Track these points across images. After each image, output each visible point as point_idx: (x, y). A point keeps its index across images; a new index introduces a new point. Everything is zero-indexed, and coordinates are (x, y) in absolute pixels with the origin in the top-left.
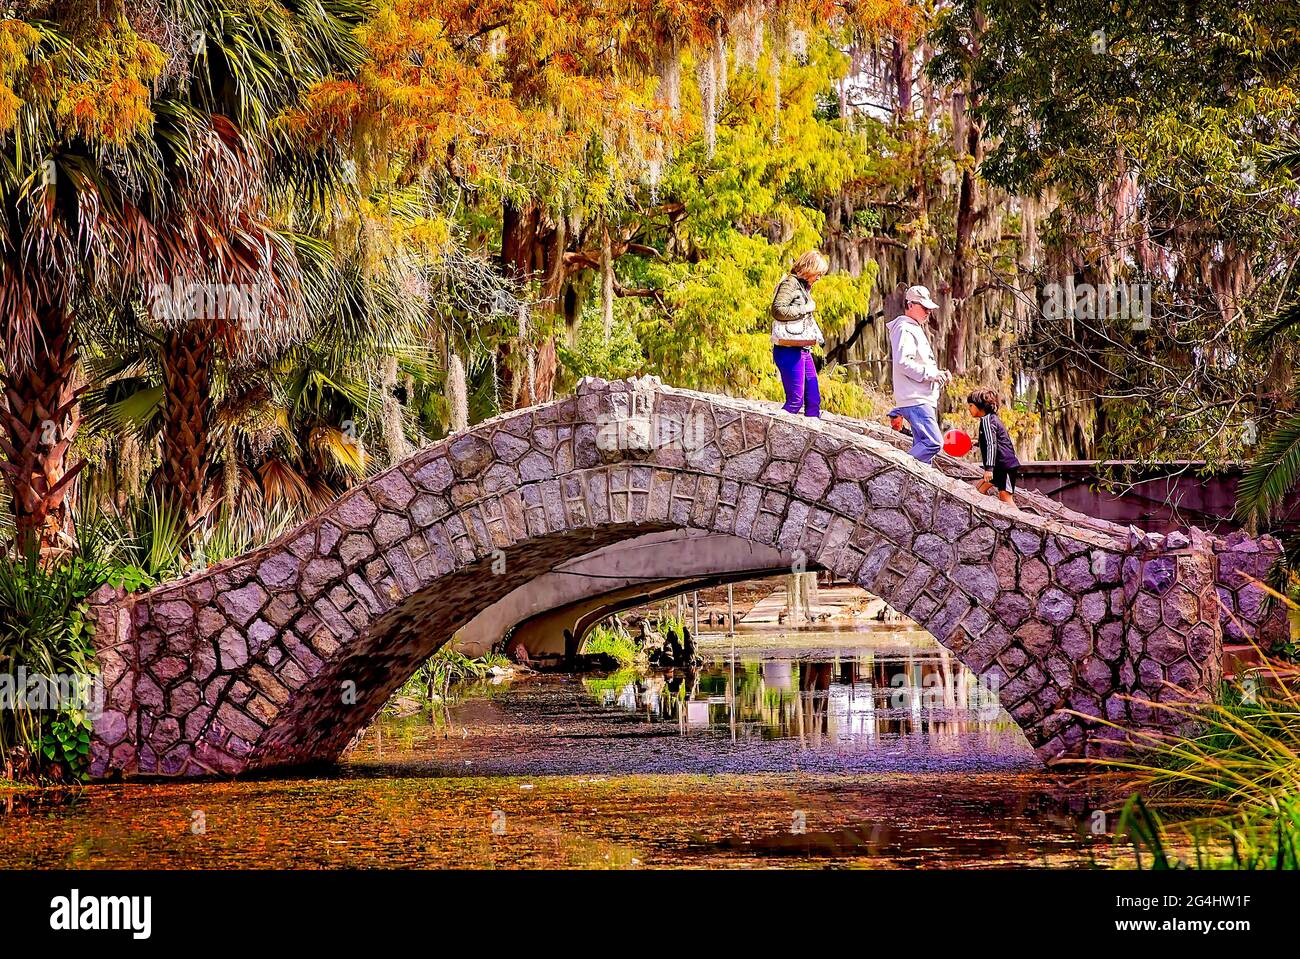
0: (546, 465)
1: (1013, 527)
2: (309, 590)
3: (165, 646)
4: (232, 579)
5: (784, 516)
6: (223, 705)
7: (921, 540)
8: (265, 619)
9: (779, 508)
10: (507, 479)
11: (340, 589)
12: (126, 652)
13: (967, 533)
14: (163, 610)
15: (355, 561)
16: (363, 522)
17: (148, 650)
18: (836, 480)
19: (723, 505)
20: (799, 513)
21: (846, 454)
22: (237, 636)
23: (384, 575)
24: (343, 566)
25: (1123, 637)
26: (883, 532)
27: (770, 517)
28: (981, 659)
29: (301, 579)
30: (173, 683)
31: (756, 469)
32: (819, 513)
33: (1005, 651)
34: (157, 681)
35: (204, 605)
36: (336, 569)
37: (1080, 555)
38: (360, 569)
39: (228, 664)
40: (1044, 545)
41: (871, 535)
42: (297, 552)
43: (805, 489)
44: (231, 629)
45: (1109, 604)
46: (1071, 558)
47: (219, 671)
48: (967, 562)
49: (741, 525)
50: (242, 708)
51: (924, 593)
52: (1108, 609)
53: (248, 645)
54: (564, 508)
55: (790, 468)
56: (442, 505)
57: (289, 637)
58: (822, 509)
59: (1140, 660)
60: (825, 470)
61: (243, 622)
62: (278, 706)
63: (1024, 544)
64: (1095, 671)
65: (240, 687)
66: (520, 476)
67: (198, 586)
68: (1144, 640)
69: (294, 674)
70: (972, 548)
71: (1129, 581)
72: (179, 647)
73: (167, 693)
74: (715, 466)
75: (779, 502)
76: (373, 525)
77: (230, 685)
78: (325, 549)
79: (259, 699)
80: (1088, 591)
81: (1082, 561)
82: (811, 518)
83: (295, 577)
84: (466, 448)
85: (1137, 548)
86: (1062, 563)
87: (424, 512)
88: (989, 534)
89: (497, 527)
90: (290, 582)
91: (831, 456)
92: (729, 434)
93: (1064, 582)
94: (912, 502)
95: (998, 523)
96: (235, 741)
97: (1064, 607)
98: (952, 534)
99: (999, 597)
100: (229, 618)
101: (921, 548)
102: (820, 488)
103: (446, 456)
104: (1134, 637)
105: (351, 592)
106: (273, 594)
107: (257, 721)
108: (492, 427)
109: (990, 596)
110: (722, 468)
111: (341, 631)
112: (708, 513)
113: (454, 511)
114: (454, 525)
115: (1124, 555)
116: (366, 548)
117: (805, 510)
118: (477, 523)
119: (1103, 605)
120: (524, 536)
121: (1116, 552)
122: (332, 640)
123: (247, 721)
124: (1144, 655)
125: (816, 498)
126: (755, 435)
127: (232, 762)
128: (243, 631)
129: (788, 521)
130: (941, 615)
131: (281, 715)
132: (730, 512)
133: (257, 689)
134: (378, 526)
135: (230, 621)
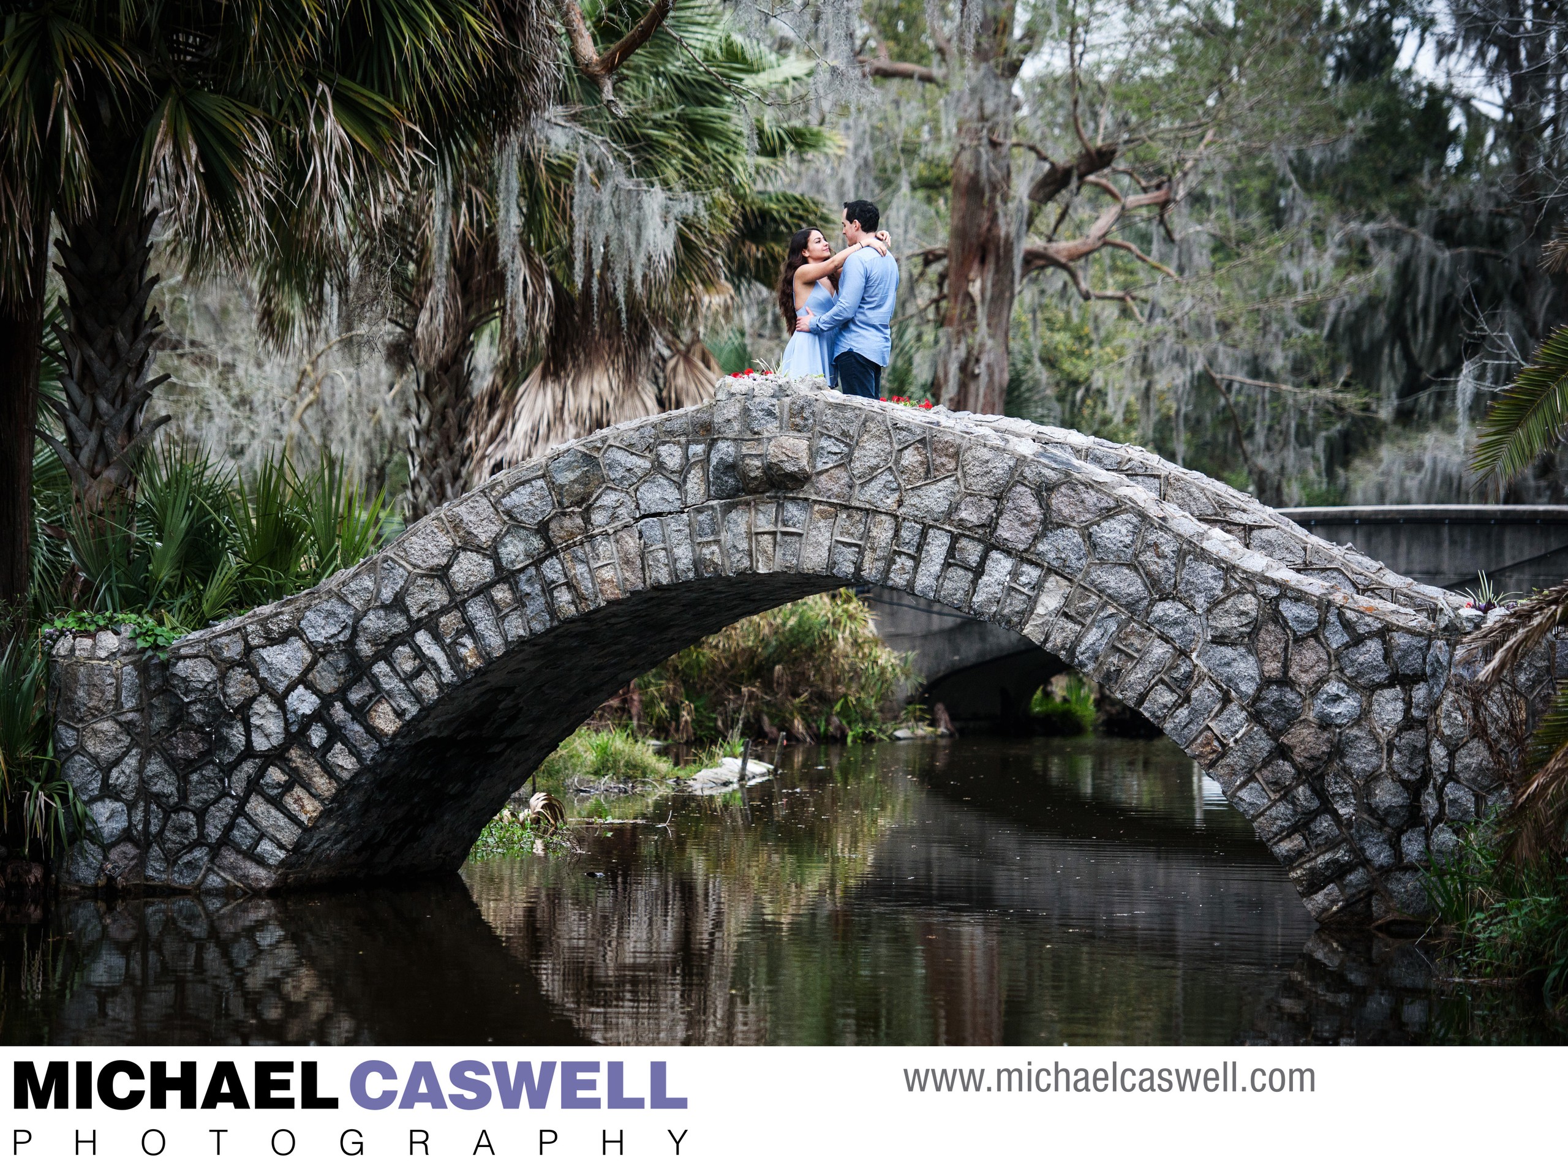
0: (672, 494)
1: (1282, 595)
2: (365, 649)
3: (181, 716)
4: (268, 631)
5: (979, 571)
6: (253, 797)
7: (1160, 609)
8: (310, 686)
9: (973, 559)
10: (622, 511)
11: (404, 650)
12: (131, 723)
13: (1223, 601)
14: (181, 668)
15: (424, 613)
16: (436, 561)
17: (159, 721)
18: (1050, 524)
19: (900, 553)
20: (1000, 567)
21: (1063, 489)
22: (272, 708)
23: (459, 633)
24: (409, 619)
25: (1426, 751)
26: (1109, 596)
27: (961, 572)
28: (1233, 772)
29: (355, 634)
30: (191, 765)
31: (944, 506)
32: (1026, 568)
33: (1266, 763)
34: (172, 762)
35: (232, 664)
36: (400, 622)
37: (1371, 635)
38: (430, 623)
39: (260, 744)
40: (1323, 623)
41: (1094, 600)
42: (352, 599)
43: (1006, 535)
44: (265, 698)
45: (1408, 704)
46: (1358, 640)
47: (249, 751)
48: (1220, 640)
49: (924, 581)
50: (276, 802)
51: (1161, 681)
52: (1407, 711)
53: (286, 720)
54: (693, 551)
55: (990, 508)
56: (537, 543)
57: (338, 711)
58: (1031, 563)
59: (1444, 784)
60: (1035, 510)
61: (281, 688)
62: (322, 801)
63: (1297, 619)
64: (1386, 795)
65: (275, 775)
66: (638, 507)
67: (225, 640)
68: (1451, 755)
69: (343, 761)
70: (1227, 622)
71: (1433, 675)
72: (199, 718)
73: (183, 779)
74: (891, 502)
75: (972, 552)
76: (448, 566)
77: (262, 772)
78: (387, 594)
79: (298, 791)
80: (1381, 686)
81: (1374, 646)
82: (1015, 574)
83: (348, 632)
84: (569, 467)
85: (1446, 628)
86: (1347, 646)
87: (514, 551)
88: (1249, 603)
89: (607, 574)
90: (341, 638)
91: (1043, 491)
92: (910, 458)
93: (1349, 672)
94: (1148, 557)
95: (1263, 589)
96: (266, 846)
97: (1348, 706)
98: (1201, 601)
99: (1259, 690)
100: (262, 682)
101: (1159, 620)
102: (1027, 534)
103: (543, 476)
104: (1438, 752)
105: (418, 653)
106: (319, 652)
107: (293, 819)
108: (604, 440)
109: (1248, 688)
110: (900, 503)
111: (405, 705)
112: (881, 564)
113: (550, 550)
114: (552, 569)
115: (1430, 637)
116: (439, 596)
117: (1007, 564)
118: (580, 569)
119: (1400, 705)
120: (640, 586)
121: (1420, 634)
122: (392, 716)
123: (283, 821)
124: (1451, 776)
125: (1021, 547)
126: (944, 460)
127: (262, 873)
128: (280, 701)
129: (985, 578)
130: (1183, 713)
131: (326, 814)
132: (910, 563)
133: (296, 779)
134: (455, 568)
135: (265, 688)
